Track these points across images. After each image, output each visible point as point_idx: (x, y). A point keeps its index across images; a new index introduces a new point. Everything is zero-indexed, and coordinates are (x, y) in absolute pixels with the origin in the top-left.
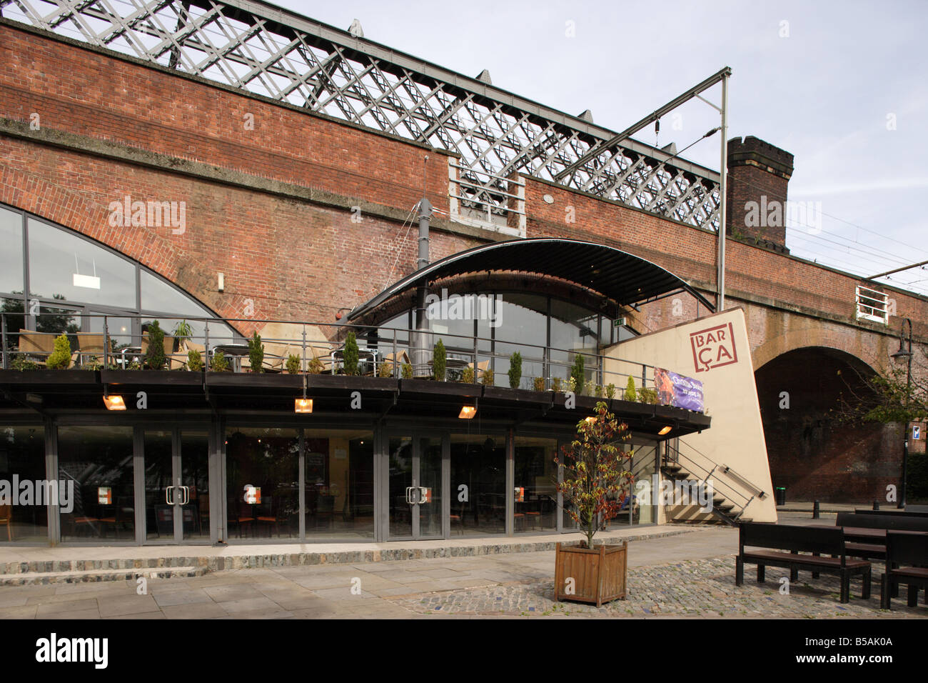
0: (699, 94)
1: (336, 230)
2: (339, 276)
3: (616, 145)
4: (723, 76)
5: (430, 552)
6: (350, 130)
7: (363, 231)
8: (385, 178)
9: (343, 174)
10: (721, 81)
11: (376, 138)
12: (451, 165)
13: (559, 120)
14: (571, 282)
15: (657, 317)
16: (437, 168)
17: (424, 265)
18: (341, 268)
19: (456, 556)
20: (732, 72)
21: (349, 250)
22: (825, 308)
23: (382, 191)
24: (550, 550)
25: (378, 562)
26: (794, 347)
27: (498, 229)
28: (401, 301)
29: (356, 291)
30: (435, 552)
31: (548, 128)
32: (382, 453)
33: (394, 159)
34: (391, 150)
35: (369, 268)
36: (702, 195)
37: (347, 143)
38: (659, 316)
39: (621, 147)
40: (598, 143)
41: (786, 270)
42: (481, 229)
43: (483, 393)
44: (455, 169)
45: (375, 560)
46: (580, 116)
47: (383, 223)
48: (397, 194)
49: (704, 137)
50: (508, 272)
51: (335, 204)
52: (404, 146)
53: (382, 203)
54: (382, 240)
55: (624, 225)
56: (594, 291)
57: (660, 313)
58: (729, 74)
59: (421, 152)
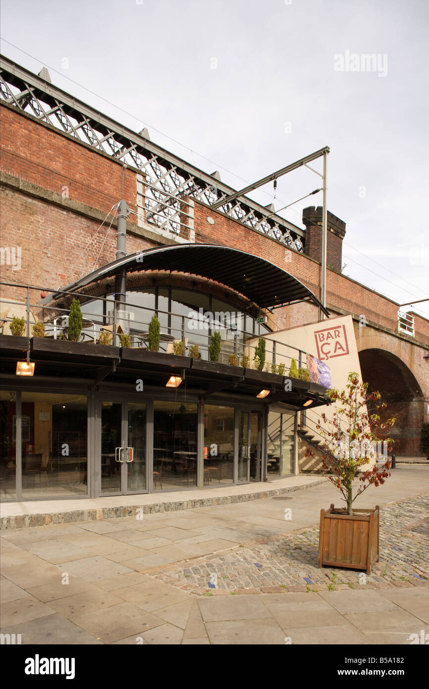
0: (306, 164)
1: (42, 219)
2: (44, 259)
3: (235, 199)
4: (324, 152)
5: (147, 508)
6: (55, 134)
7: (66, 224)
8: (84, 182)
9: (50, 172)
10: (323, 156)
11: (77, 146)
12: (138, 181)
13: (198, 175)
14: (226, 287)
15: (283, 319)
16: (127, 181)
17: (122, 256)
18: (46, 253)
19: (168, 510)
20: (330, 150)
21: (53, 238)
22: (382, 323)
23: (83, 192)
24: (242, 501)
25: (101, 520)
26: (365, 348)
27: (174, 238)
28: (97, 287)
29: (59, 275)
30: (151, 508)
31: (190, 180)
32: (95, 417)
33: (93, 167)
34: (91, 160)
35: (71, 256)
36: (290, 242)
37: (52, 146)
38: (285, 318)
39: (239, 202)
40: (224, 196)
41: (360, 294)
42: (161, 236)
43: (191, 365)
44: (142, 185)
45: (98, 518)
46: (211, 175)
47: (83, 220)
48: (95, 197)
49: (310, 194)
50: (182, 273)
51: (42, 196)
52: (101, 158)
53: (82, 203)
54: (81, 234)
55: (262, 249)
56: (242, 295)
57: (285, 317)
58: (328, 152)
59: (114, 166)
